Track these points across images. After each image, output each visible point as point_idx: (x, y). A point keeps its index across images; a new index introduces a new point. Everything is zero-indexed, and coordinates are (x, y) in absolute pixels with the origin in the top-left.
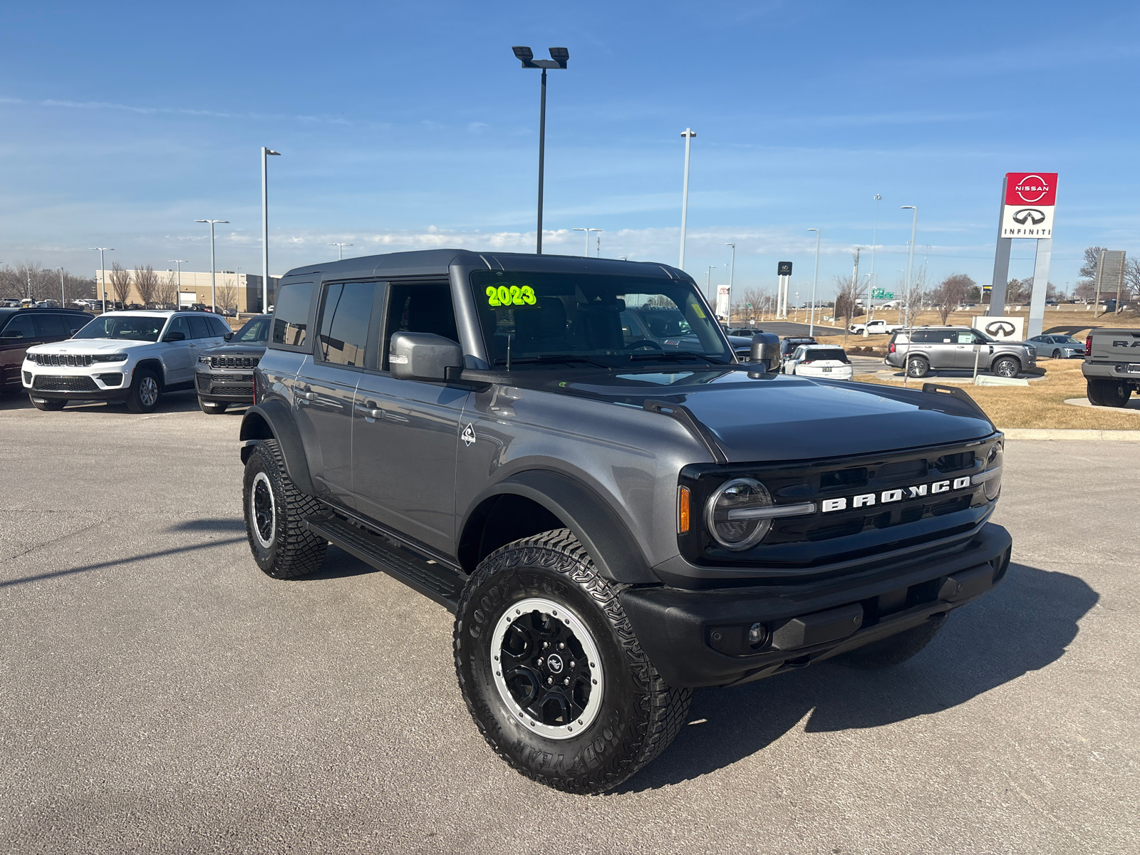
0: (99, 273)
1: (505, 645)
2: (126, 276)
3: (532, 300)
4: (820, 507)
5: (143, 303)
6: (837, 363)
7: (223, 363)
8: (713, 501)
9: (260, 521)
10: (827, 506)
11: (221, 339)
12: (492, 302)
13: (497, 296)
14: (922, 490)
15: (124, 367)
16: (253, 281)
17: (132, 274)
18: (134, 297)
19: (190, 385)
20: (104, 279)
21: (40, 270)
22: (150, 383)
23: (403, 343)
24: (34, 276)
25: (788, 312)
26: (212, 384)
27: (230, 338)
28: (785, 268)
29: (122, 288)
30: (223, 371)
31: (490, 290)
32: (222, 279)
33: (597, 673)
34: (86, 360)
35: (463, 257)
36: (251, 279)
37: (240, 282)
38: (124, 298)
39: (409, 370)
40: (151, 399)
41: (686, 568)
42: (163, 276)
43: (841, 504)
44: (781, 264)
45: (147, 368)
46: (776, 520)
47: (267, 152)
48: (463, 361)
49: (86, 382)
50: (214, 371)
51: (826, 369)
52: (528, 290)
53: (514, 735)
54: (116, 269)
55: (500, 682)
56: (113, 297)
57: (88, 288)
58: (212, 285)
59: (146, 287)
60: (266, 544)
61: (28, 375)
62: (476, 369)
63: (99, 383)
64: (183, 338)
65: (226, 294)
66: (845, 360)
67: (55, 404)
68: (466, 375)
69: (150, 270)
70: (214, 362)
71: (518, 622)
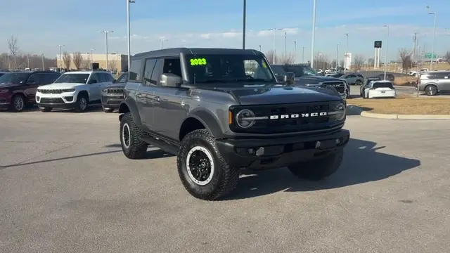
0: (58, 56)
1: (190, 162)
2: (69, 57)
3: (205, 63)
4: (269, 118)
5: (76, 69)
6: (388, 89)
7: (112, 92)
8: (238, 115)
9: (126, 141)
10: (272, 117)
11: (111, 83)
12: (192, 64)
13: (194, 62)
14: (307, 115)
15: (74, 94)
16: (124, 58)
17: (72, 56)
18: (73, 66)
19: (99, 101)
20: (60, 59)
21: (32, 55)
22: (83, 101)
23: (164, 76)
24: (30, 58)
25: (380, 66)
26: (108, 100)
27: (115, 82)
28: (378, 44)
29: (68, 63)
30: (112, 95)
31: (192, 60)
32: (111, 57)
33: (212, 163)
34: (59, 92)
35: (184, 50)
36: (123, 56)
37: (118, 58)
38: (68, 67)
39: (166, 85)
40: (84, 107)
41: (232, 133)
42: (85, 57)
43: (277, 117)
44: (376, 42)
45: (83, 94)
46: (256, 120)
47: (130, 2)
48: (182, 82)
49: (60, 100)
50: (108, 95)
51: (383, 92)
52: (204, 60)
53: (193, 186)
54: (65, 54)
55: (190, 172)
56: (64, 66)
57: (54, 63)
58: (106, 59)
59: (78, 61)
60: (127, 147)
61: (38, 98)
62: (186, 84)
63: (64, 100)
64: (96, 82)
65: (112, 64)
66: (392, 87)
67: (48, 109)
68: (182, 86)
69: (79, 54)
70: (109, 92)
71: (193, 153)
